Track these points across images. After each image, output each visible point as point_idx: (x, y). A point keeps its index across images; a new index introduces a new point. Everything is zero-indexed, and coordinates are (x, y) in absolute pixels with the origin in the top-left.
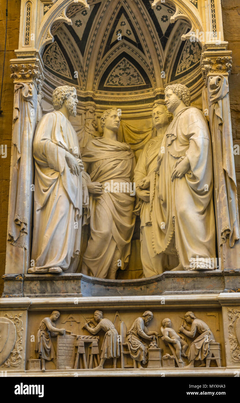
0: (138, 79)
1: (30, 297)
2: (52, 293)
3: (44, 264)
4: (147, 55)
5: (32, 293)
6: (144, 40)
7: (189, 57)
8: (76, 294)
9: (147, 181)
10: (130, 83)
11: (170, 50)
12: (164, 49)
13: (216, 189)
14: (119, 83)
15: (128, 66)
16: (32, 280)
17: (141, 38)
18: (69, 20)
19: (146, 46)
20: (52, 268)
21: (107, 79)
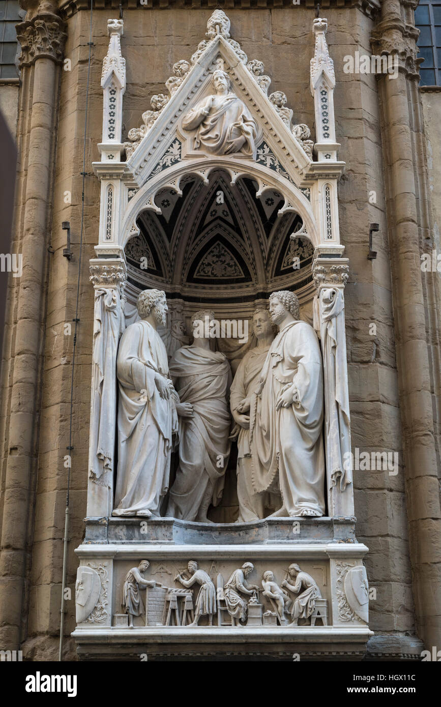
0: (235, 270)
1: (115, 543)
2: (140, 539)
3: (130, 506)
4: (248, 242)
5: (117, 539)
6: (244, 225)
7: (298, 249)
8: (168, 541)
9: (246, 404)
10: (225, 274)
11: (275, 238)
12: (268, 236)
13: (327, 423)
14: (212, 274)
15: (223, 252)
16: (117, 524)
17: (240, 222)
18: (158, 210)
19: (247, 232)
20: (141, 512)
21: (198, 268)
